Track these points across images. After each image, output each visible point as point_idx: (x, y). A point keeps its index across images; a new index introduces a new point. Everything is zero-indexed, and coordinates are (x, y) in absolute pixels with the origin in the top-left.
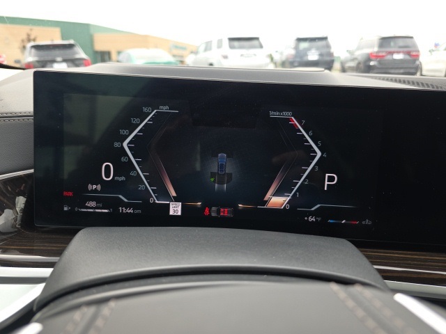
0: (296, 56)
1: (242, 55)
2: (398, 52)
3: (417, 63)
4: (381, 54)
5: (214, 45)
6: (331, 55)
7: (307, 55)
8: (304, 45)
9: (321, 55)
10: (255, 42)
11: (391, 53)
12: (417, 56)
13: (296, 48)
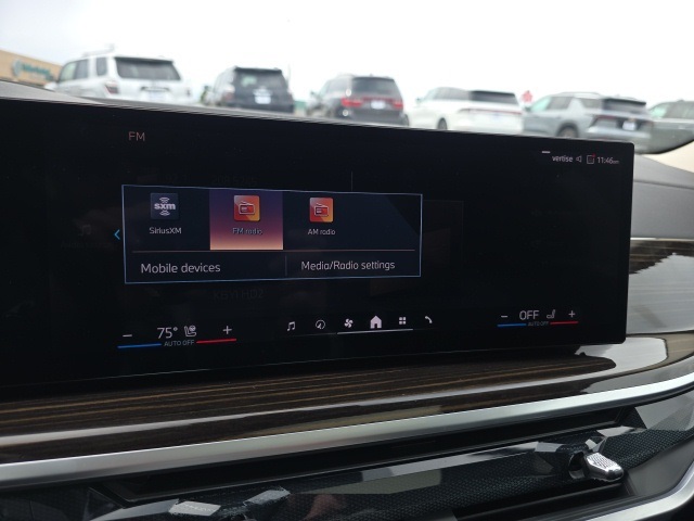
0: (236, 95)
1: (143, 88)
2: (378, 99)
3: (402, 116)
4: (355, 101)
5: (92, 67)
6: (289, 97)
7: (254, 96)
8: (248, 80)
9: (273, 97)
10: (166, 69)
11: (369, 100)
12: (401, 106)
13: (236, 83)
